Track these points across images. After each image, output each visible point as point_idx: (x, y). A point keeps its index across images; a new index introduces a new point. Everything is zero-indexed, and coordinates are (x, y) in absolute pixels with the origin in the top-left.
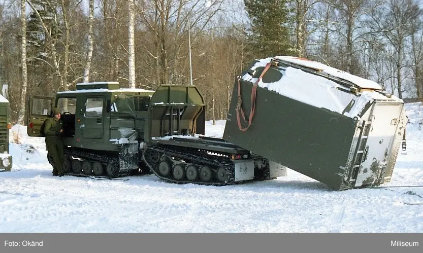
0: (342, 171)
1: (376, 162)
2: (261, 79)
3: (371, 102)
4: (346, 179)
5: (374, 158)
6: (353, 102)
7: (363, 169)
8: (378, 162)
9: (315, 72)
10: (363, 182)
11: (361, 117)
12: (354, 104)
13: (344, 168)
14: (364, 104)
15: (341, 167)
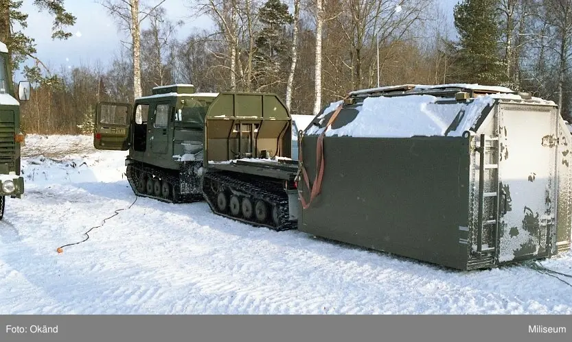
0: (465, 235)
1: (532, 215)
2: (330, 127)
3: (491, 105)
4: (475, 247)
5: (526, 208)
6: (461, 113)
7: (507, 229)
8: (535, 216)
9: (403, 93)
10: (516, 253)
11: (475, 130)
12: (463, 115)
13: (466, 229)
14: (480, 111)
15: (461, 228)
